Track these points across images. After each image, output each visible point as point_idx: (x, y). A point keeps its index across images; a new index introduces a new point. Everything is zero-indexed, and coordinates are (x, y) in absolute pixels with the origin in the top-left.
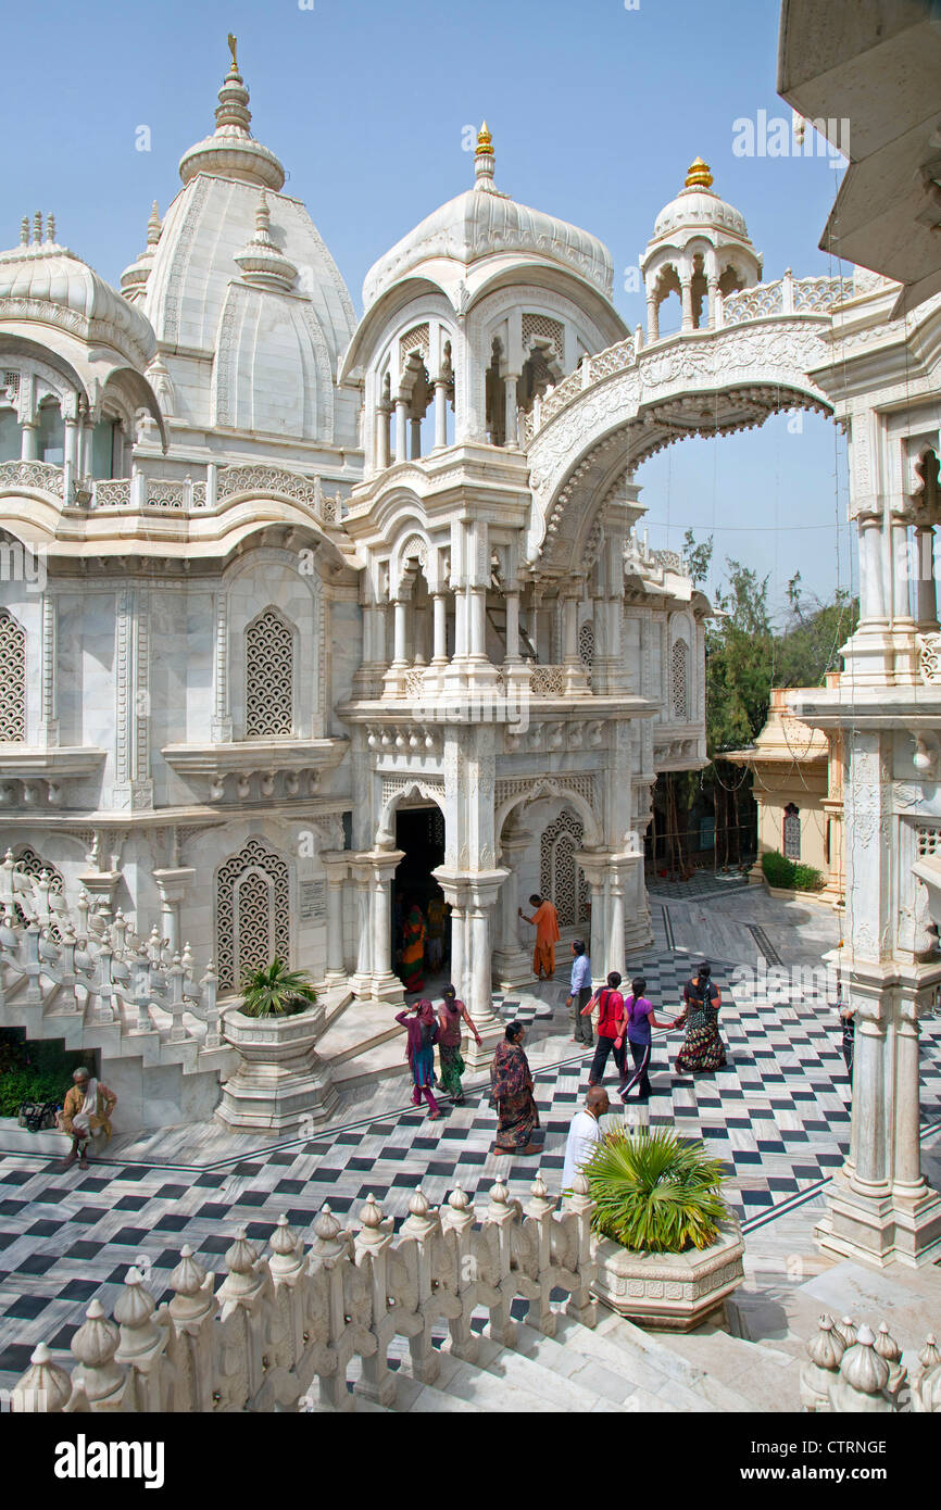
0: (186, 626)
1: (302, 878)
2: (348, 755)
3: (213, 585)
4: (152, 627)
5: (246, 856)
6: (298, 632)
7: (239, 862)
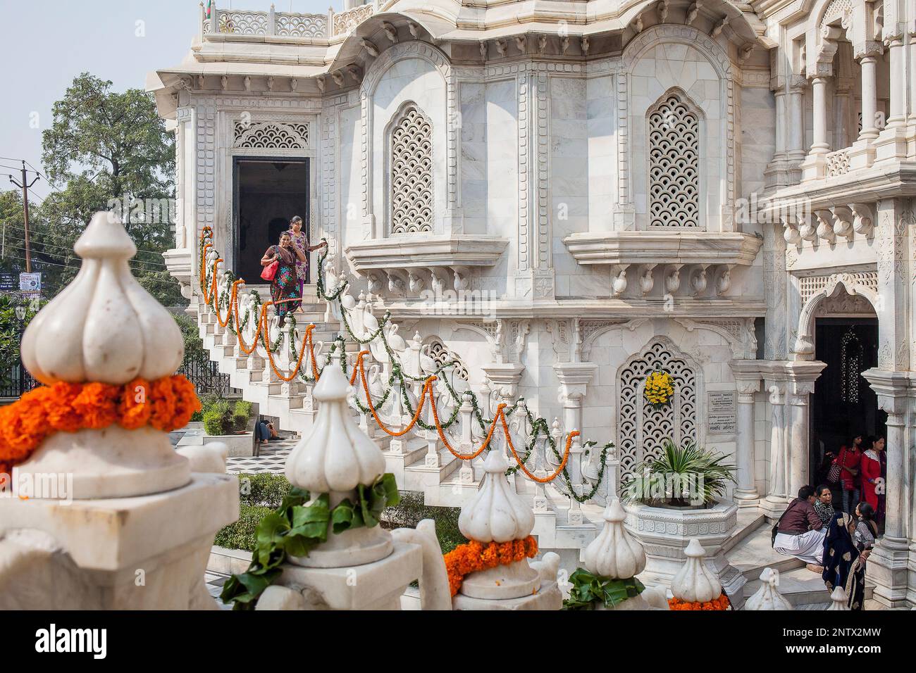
0: (584, 111)
1: (709, 387)
2: (760, 254)
3: (612, 65)
4: (550, 112)
5: (650, 359)
6: (704, 117)
7: (643, 364)
